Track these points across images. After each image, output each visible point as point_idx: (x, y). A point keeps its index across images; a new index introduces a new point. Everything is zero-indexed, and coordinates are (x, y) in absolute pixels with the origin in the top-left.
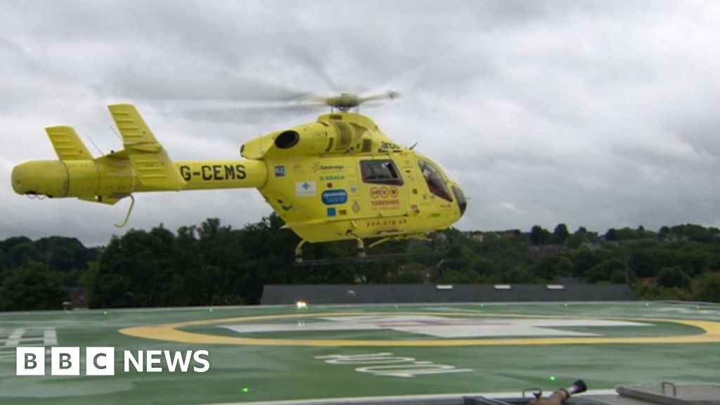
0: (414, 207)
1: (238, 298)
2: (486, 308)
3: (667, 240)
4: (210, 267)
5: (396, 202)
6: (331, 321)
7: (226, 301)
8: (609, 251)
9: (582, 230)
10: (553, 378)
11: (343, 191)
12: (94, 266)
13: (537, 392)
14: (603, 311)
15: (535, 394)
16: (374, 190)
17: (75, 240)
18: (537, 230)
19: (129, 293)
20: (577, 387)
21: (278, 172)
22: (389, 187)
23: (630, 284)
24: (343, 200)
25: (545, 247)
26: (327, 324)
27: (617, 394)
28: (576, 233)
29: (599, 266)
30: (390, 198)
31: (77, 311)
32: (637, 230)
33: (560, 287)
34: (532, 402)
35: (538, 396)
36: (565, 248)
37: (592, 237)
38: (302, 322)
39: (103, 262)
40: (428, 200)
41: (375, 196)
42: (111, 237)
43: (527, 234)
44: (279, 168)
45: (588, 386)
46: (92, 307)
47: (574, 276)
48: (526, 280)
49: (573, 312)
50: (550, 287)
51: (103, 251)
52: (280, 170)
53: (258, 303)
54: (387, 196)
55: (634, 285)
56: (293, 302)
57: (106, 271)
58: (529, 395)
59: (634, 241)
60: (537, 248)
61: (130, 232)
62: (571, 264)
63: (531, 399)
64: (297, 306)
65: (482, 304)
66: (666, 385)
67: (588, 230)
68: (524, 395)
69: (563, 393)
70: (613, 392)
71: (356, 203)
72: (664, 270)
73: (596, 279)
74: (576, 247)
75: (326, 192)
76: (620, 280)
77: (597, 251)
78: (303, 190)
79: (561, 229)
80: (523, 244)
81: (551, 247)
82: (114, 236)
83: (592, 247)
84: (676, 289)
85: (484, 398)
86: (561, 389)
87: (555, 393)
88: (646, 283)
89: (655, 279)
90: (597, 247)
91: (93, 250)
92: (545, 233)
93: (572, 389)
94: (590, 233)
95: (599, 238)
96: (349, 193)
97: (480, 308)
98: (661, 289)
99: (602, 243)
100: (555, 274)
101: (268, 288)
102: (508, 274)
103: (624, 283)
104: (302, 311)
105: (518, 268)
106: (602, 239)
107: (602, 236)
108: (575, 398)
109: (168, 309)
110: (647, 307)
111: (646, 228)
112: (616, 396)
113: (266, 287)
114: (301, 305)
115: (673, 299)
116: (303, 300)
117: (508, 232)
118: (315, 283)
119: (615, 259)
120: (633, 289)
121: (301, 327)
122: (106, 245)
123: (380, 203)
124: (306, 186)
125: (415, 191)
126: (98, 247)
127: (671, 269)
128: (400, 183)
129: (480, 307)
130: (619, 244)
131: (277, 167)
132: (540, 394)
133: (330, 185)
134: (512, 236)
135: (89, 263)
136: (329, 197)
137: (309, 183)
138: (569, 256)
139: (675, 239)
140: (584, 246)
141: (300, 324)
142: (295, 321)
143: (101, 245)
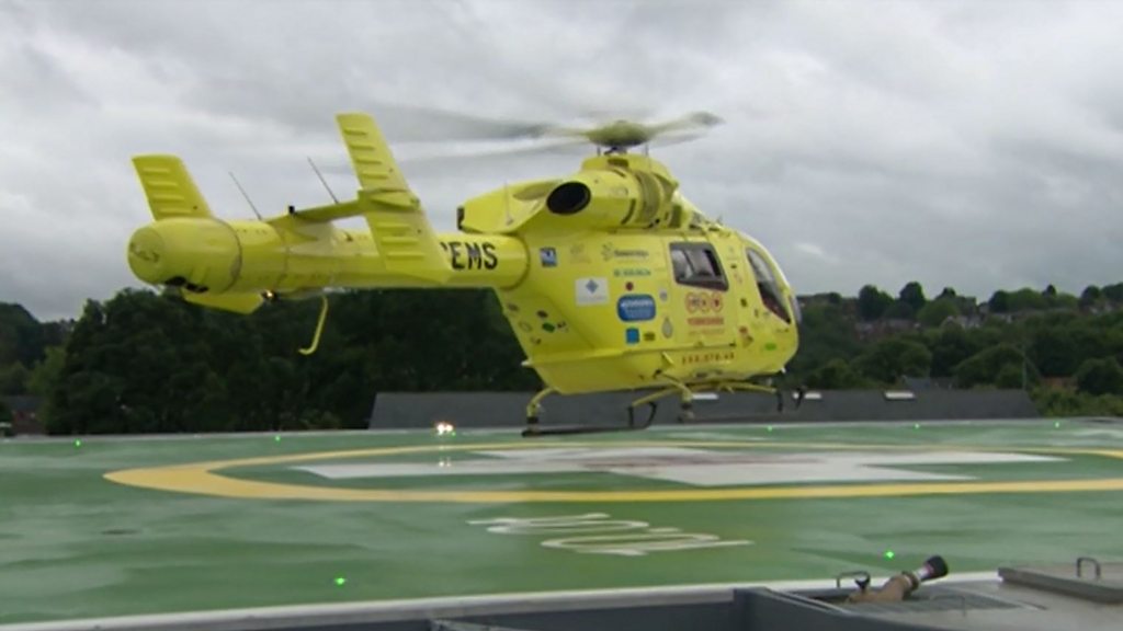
0: (743, 330)
1: (328, 415)
2: (776, 433)
3: (1094, 311)
4: (274, 359)
5: (719, 321)
6: (498, 458)
7: (306, 422)
8: (994, 330)
9: (948, 293)
10: (890, 555)
11: (649, 297)
12: (56, 355)
13: (862, 579)
14: (983, 438)
15: (858, 582)
16: (691, 298)
17: (18, 308)
18: (869, 293)
19: (123, 407)
20: (932, 569)
21: (547, 258)
22: (709, 292)
23: (1028, 389)
24: (650, 313)
25: (884, 324)
26: (492, 462)
27: (1000, 579)
28: (939, 298)
29: (976, 357)
30: (712, 314)
31: (24, 439)
32: (1044, 293)
33: (908, 395)
34: (853, 595)
35: (863, 585)
36: (917, 325)
37: (967, 306)
38: (445, 460)
39: (70, 350)
40: (761, 319)
41: (693, 308)
42: (85, 303)
43: (853, 301)
44: (548, 251)
45: (950, 566)
46: (52, 432)
47: (933, 375)
48: (849, 383)
49: (931, 440)
50: (890, 395)
51: (72, 329)
52: (548, 254)
53: (365, 427)
54: (708, 310)
55: (1036, 390)
56: (430, 423)
57: (78, 368)
58: (849, 583)
59: (1039, 314)
60: (869, 326)
61: (125, 294)
62: (929, 355)
63: (853, 590)
64: (437, 431)
65: (770, 427)
66: (1083, 563)
67: (959, 292)
68: (838, 584)
69: (908, 579)
70: (994, 576)
71: (667, 320)
72: (1089, 364)
73: (970, 380)
74: (937, 324)
75: (624, 299)
76: (1012, 383)
77: (974, 331)
78: (588, 293)
79: (912, 291)
80: (845, 318)
81: (893, 323)
82: (90, 301)
83: (964, 323)
84: (1107, 396)
85: (769, 591)
86: (904, 573)
87: (892, 579)
88: (1057, 386)
89: (1074, 378)
90: (975, 324)
91: (53, 328)
92: (885, 298)
93: (922, 572)
94: (963, 299)
95: (978, 308)
96: (659, 302)
97: (764, 433)
98: (1082, 397)
99: (983, 316)
100: (900, 372)
101: (382, 399)
102: (817, 373)
103: (1019, 386)
104: (446, 439)
105: (833, 363)
106: (984, 310)
107: (982, 305)
108: (926, 587)
109: (197, 437)
110: (1058, 429)
111: (1059, 290)
112: (998, 583)
113: (380, 397)
114: (443, 429)
115: (1103, 415)
116: (447, 421)
117: (818, 297)
118: (471, 388)
119: (1003, 346)
120: (1034, 398)
121: (443, 468)
122: (77, 319)
123: (699, 321)
124: (592, 287)
125: (744, 303)
126: (63, 322)
127: (1100, 362)
128: (723, 287)
129: (766, 430)
130: (1013, 318)
131: (543, 250)
132: (868, 581)
133: (629, 286)
134: (825, 303)
135: (47, 350)
136: (629, 308)
137: (597, 281)
138: (925, 341)
139: (1108, 309)
140: (951, 322)
141: (442, 464)
142: (433, 458)
143: (67, 319)
